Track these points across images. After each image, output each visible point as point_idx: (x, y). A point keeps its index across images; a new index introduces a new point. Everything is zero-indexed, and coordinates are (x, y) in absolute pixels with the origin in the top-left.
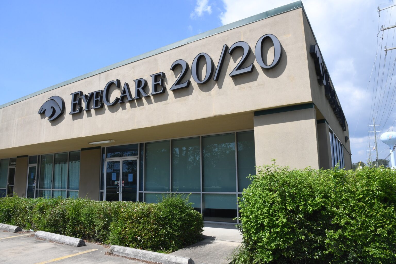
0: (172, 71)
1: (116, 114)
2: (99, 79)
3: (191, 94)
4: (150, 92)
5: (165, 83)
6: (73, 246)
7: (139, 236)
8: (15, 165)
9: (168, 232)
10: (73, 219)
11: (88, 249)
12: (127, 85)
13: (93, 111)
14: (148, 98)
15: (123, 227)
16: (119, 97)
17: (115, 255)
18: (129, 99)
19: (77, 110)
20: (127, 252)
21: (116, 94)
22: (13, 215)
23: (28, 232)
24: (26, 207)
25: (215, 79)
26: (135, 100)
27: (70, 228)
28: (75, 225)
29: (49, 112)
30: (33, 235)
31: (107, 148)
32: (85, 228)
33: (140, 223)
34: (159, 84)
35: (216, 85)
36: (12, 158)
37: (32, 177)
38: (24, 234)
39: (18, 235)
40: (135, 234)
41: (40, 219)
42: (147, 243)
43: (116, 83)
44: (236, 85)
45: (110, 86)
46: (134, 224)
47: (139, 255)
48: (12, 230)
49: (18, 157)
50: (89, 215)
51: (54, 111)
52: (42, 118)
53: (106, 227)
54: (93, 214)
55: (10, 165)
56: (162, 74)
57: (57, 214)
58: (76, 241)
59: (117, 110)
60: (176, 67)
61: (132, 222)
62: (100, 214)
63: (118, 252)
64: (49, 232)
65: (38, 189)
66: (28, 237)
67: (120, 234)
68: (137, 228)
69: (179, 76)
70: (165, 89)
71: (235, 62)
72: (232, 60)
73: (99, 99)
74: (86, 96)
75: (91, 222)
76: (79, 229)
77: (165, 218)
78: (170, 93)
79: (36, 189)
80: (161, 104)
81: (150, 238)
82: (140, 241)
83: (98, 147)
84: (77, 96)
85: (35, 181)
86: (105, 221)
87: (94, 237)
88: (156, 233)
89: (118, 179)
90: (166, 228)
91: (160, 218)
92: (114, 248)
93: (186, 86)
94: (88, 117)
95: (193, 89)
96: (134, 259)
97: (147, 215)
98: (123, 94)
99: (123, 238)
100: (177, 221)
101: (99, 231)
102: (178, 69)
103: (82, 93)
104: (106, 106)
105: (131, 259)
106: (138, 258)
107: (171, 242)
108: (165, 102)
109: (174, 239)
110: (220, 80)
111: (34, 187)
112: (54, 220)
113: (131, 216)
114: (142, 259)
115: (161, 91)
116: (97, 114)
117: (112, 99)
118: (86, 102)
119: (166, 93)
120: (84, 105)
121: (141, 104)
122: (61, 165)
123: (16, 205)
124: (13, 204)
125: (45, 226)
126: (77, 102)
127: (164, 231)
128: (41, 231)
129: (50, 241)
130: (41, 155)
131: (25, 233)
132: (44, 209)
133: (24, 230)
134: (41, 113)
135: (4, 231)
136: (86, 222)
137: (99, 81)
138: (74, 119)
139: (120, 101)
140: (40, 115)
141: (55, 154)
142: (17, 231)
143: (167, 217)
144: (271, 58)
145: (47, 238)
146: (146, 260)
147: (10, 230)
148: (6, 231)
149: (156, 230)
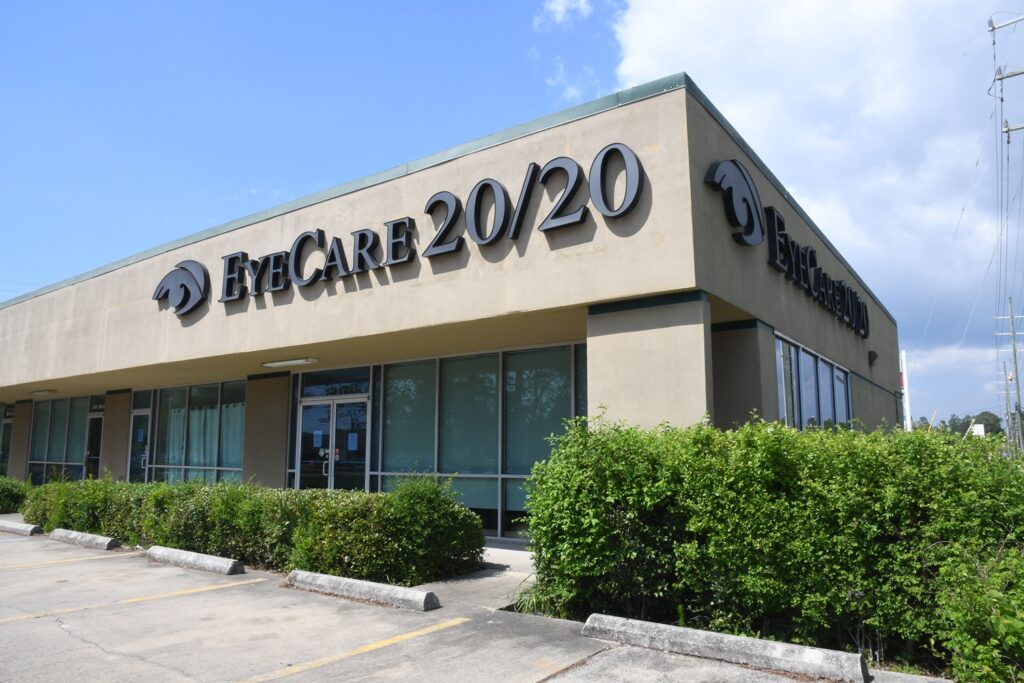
0: (429, 216)
1: (316, 305)
2: (282, 227)
3: (464, 265)
4: (385, 259)
5: (415, 241)
6: (220, 572)
7: (348, 554)
8: (102, 410)
9: (404, 548)
10: (224, 522)
11: (248, 578)
12: (338, 241)
13: (268, 296)
14: (379, 271)
15: (318, 538)
16: (322, 267)
17: (297, 588)
18: (342, 273)
19: (236, 294)
20: (318, 582)
21: (315, 261)
22: (103, 516)
23: (133, 550)
24: (128, 500)
25: (511, 235)
26: (355, 276)
27: (216, 541)
28: (227, 535)
29: (176, 297)
30: (144, 556)
31: (303, 374)
32: (245, 541)
33: (350, 529)
34: (401, 243)
35: (514, 249)
36: (94, 394)
37: (141, 440)
38: (125, 554)
39: (113, 554)
40: (340, 550)
41: (157, 523)
42: (363, 569)
43: (316, 237)
44: (552, 249)
45: (304, 243)
46: (339, 531)
47: (341, 587)
48: (101, 544)
49: (109, 393)
50: (254, 515)
51: (187, 294)
52: (161, 309)
53: (285, 539)
54: (261, 512)
55: (92, 410)
56: (407, 221)
57: (192, 512)
58: (227, 563)
59: (317, 296)
60: (435, 208)
61: (336, 528)
62: (275, 512)
63: (302, 582)
64: (175, 548)
65: (154, 466)
66: (133, 557)
67: (311, 550)
68: (343, 539)
69: (442, 226)
70: (413, 255)
71: (552, 200)
72: (546, 196)
73: (280, 270)
74: (254, 264)
75: (258, 528)
76: (234, 543)
77: (398, 521)
78: (425, 263)
79: (148, 466)
80: (405, 285)
81: (366, 559)
82: (349, 564)
83: (285, 374)
84: (235, 263)
85: (148, 448)
86: (283, 526)
87: (263, 559)
88: (378, 549)
89: (326, 445)
90: (399, 541)
91: (387, 520)
92: (297, 574)
93: (453, 248)
94: (258, 308)
95: (469, 254)
96: (330, 594)
97: (364, 513)
98: (330, 261)
99: (317, 558)
100: (424, 527)
101: (273, 546)
102: (441, 214)
103: (245, 256)
104: (295, 287)
105: (326, 594)
106: (340, 593)
107: (409, 568)
108: (414, 280)
109: (415, 563)
110: (521, 237)
111: (145, 461)
112: (186, 525)
113: (334, 515)
114: (345, 593)
115: (405, 259)
116: (276, 304)
117: (308, 272)
118: (255, 277)
119: (415, 263)
120: (249, 282)
121: (366, 284)
122: (203, 412)
123: (108, 495)
124: (101, 495)
125: (167, 537)
126: (236, 275)
127: (396, 545)
128: (158, 547)
129: (177, 564)
130: (159, 388)
131: (127, 551)
132: (164, 503)
133: (125, 547)
134: (160, 296)
135: (86, 547)
136: (247, 529)
137: (282, 231)
138: (228, 314)
139: (323, 278)
140: (156, 302)
141: (190, 387)
142: (111, 547)
143: (403, 518)
144: (621, 194)
145: (171, 559)
146: (352, 595)
147: (97, 544)
148: (89, 546)
149: (378, 543)
